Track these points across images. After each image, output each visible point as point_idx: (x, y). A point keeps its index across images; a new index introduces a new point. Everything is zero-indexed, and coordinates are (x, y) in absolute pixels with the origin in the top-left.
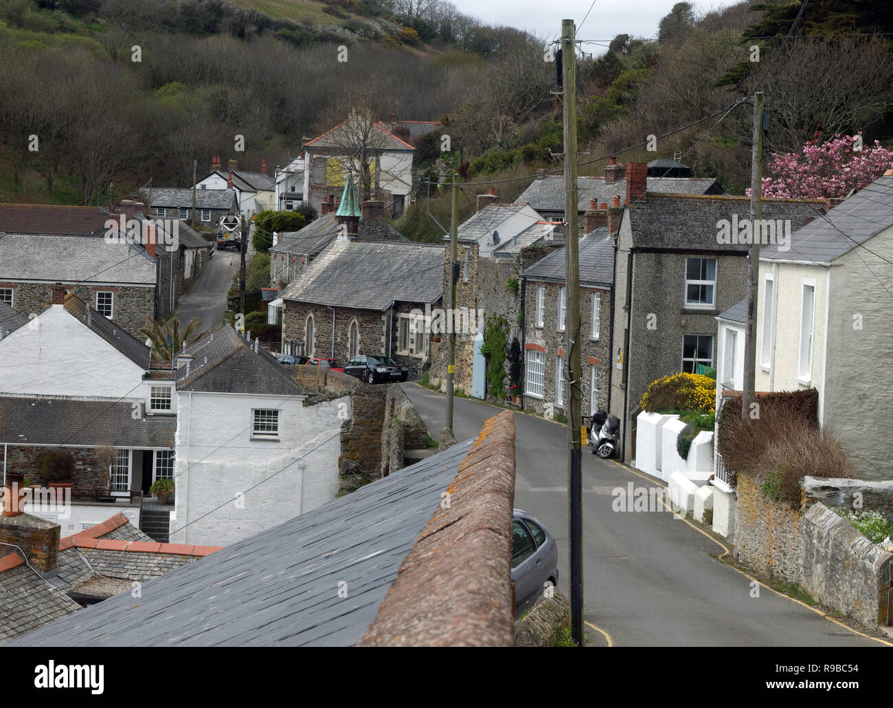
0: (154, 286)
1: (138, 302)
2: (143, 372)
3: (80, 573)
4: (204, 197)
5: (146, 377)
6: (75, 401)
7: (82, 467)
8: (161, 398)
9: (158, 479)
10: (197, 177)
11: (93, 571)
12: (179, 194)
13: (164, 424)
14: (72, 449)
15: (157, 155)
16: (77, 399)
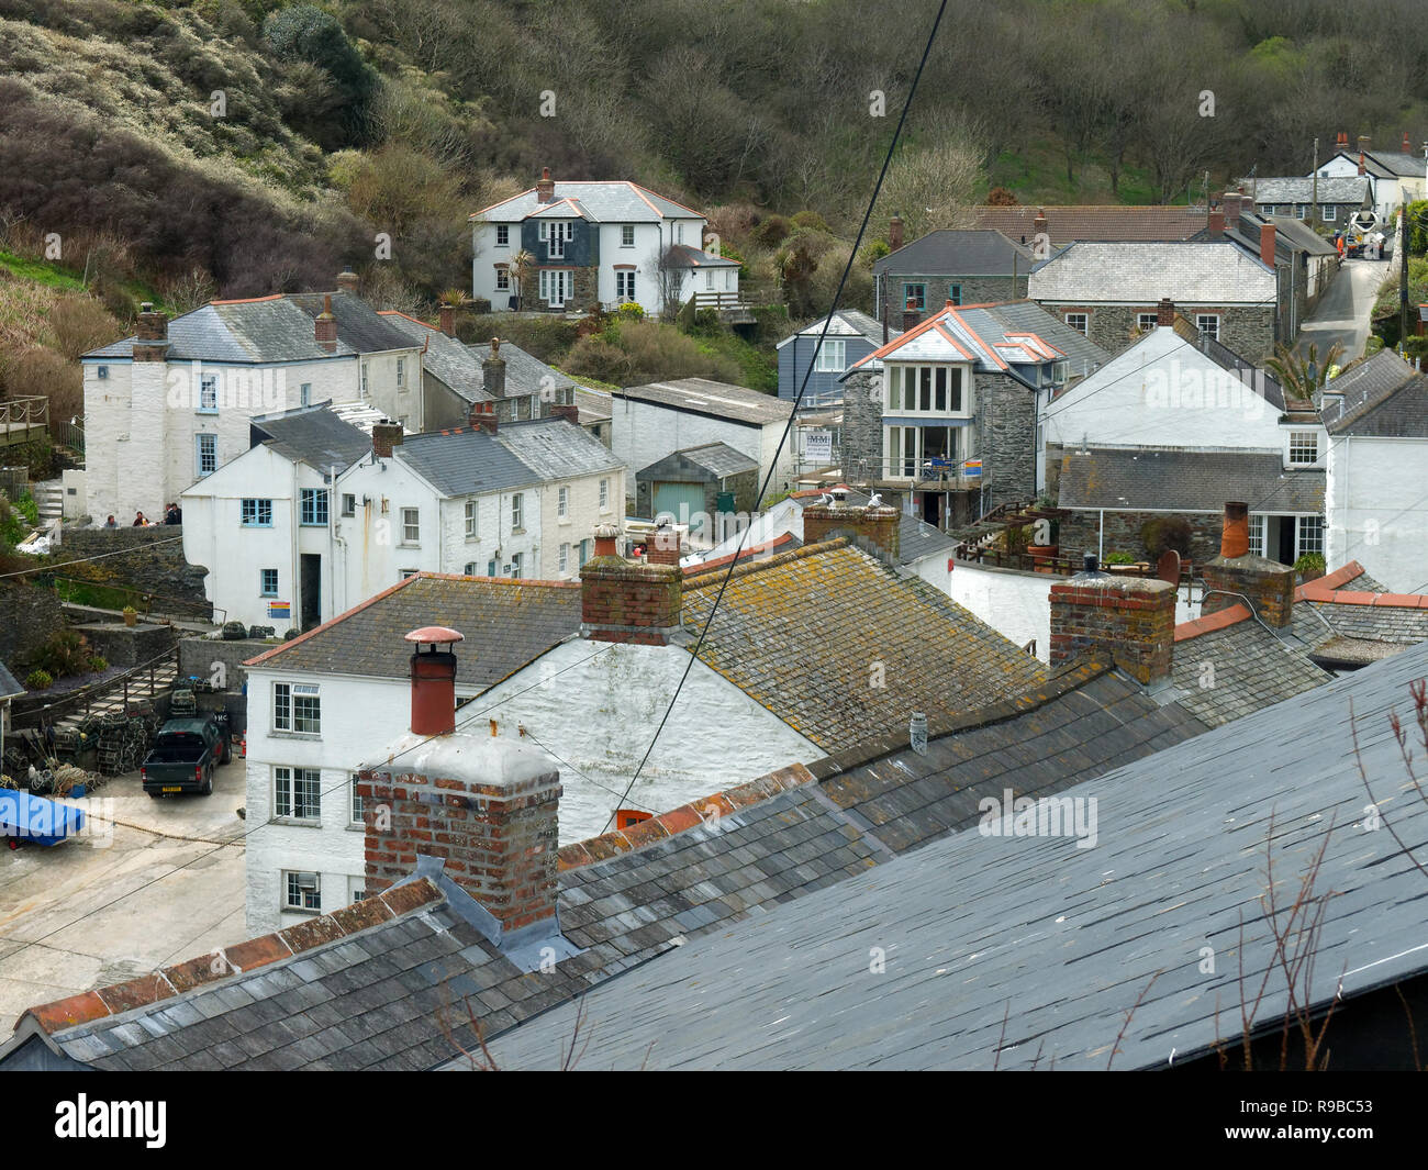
0: (1274, 306)
1: (1252, 327)
2: (1280, 413)
3: (1318, 632)
4: (1327, 188)
5: (1283, 420)
6: (1190, 454)
7: (1201, 539)
8: (1304, 448)
9: (1302, 554)
10: (1319, 159)
11: (1332, 631)
12: (1292, 185)
13: (1309, 481)
14: (1187, 515)
15: (1256, 136)
16: (1192, 451)
